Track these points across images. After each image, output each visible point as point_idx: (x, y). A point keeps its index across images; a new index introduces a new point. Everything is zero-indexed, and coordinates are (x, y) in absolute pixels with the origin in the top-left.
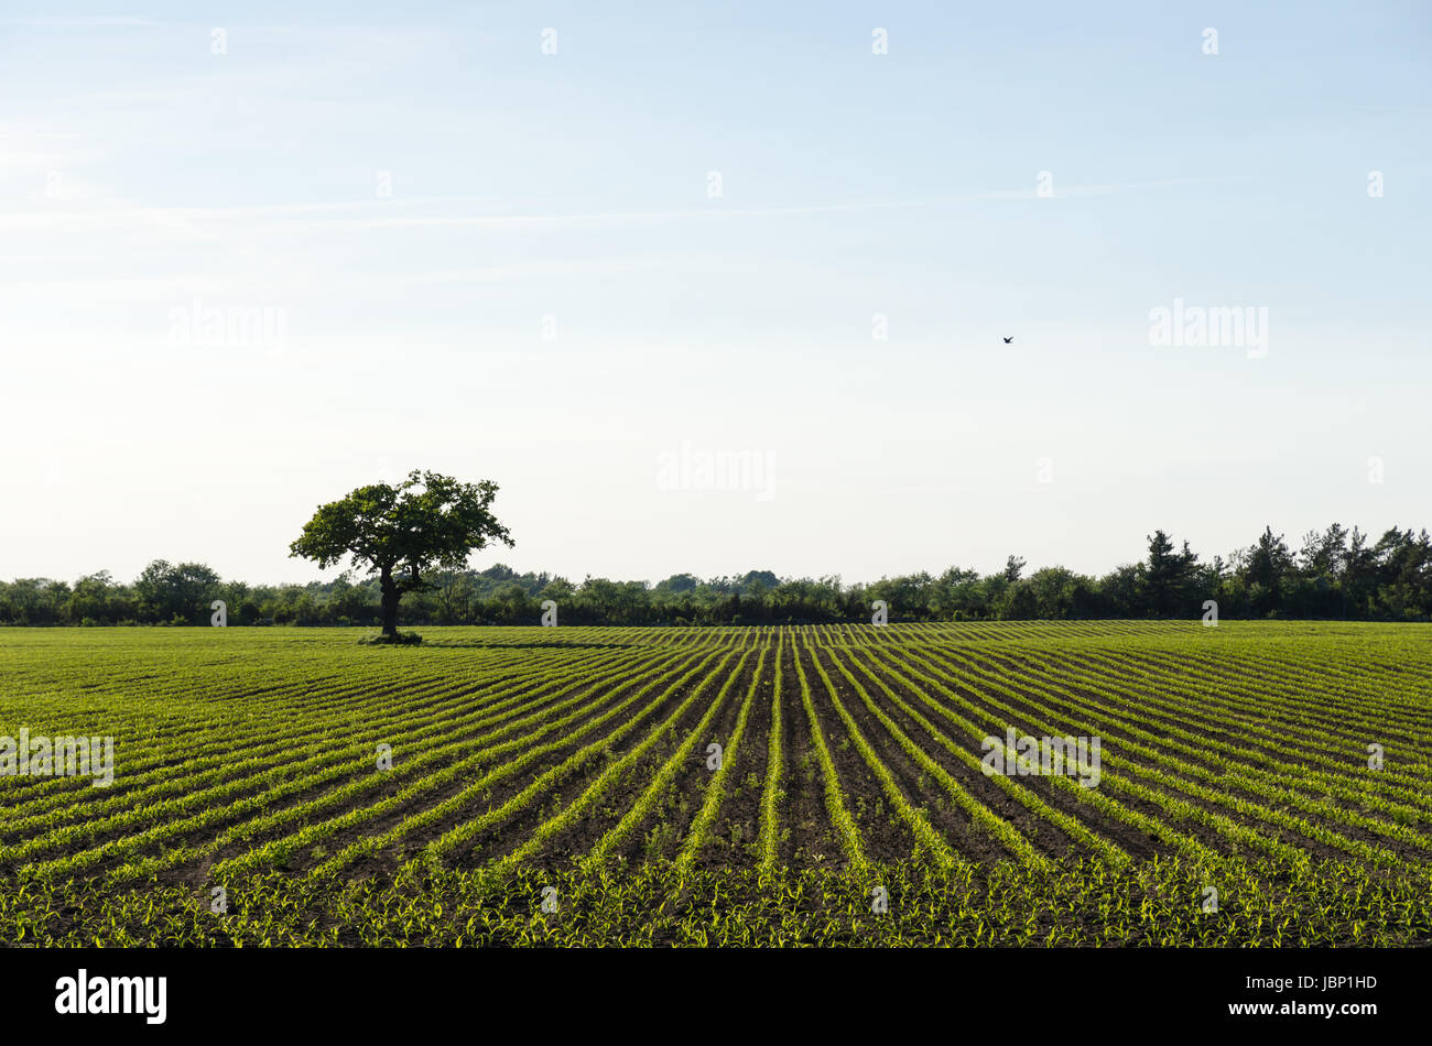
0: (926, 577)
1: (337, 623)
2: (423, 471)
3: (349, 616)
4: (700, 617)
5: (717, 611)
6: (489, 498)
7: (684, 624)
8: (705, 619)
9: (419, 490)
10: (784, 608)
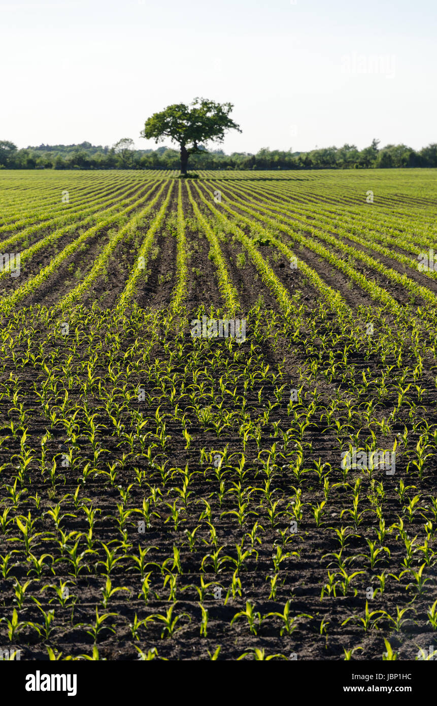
0: (335, 149)
1: (74, 168)
2: (200, 98)
3: (79, 165)
4: (238, 166)
5: (245, 164)
6: (230, 110)
7: (232, 170)
8: (241, 167)
9: (198, 106)
10: (277, 162)
